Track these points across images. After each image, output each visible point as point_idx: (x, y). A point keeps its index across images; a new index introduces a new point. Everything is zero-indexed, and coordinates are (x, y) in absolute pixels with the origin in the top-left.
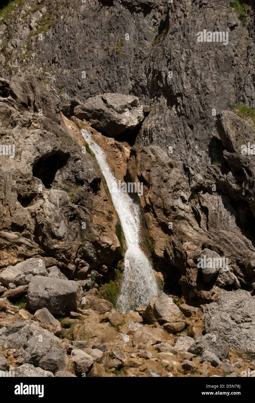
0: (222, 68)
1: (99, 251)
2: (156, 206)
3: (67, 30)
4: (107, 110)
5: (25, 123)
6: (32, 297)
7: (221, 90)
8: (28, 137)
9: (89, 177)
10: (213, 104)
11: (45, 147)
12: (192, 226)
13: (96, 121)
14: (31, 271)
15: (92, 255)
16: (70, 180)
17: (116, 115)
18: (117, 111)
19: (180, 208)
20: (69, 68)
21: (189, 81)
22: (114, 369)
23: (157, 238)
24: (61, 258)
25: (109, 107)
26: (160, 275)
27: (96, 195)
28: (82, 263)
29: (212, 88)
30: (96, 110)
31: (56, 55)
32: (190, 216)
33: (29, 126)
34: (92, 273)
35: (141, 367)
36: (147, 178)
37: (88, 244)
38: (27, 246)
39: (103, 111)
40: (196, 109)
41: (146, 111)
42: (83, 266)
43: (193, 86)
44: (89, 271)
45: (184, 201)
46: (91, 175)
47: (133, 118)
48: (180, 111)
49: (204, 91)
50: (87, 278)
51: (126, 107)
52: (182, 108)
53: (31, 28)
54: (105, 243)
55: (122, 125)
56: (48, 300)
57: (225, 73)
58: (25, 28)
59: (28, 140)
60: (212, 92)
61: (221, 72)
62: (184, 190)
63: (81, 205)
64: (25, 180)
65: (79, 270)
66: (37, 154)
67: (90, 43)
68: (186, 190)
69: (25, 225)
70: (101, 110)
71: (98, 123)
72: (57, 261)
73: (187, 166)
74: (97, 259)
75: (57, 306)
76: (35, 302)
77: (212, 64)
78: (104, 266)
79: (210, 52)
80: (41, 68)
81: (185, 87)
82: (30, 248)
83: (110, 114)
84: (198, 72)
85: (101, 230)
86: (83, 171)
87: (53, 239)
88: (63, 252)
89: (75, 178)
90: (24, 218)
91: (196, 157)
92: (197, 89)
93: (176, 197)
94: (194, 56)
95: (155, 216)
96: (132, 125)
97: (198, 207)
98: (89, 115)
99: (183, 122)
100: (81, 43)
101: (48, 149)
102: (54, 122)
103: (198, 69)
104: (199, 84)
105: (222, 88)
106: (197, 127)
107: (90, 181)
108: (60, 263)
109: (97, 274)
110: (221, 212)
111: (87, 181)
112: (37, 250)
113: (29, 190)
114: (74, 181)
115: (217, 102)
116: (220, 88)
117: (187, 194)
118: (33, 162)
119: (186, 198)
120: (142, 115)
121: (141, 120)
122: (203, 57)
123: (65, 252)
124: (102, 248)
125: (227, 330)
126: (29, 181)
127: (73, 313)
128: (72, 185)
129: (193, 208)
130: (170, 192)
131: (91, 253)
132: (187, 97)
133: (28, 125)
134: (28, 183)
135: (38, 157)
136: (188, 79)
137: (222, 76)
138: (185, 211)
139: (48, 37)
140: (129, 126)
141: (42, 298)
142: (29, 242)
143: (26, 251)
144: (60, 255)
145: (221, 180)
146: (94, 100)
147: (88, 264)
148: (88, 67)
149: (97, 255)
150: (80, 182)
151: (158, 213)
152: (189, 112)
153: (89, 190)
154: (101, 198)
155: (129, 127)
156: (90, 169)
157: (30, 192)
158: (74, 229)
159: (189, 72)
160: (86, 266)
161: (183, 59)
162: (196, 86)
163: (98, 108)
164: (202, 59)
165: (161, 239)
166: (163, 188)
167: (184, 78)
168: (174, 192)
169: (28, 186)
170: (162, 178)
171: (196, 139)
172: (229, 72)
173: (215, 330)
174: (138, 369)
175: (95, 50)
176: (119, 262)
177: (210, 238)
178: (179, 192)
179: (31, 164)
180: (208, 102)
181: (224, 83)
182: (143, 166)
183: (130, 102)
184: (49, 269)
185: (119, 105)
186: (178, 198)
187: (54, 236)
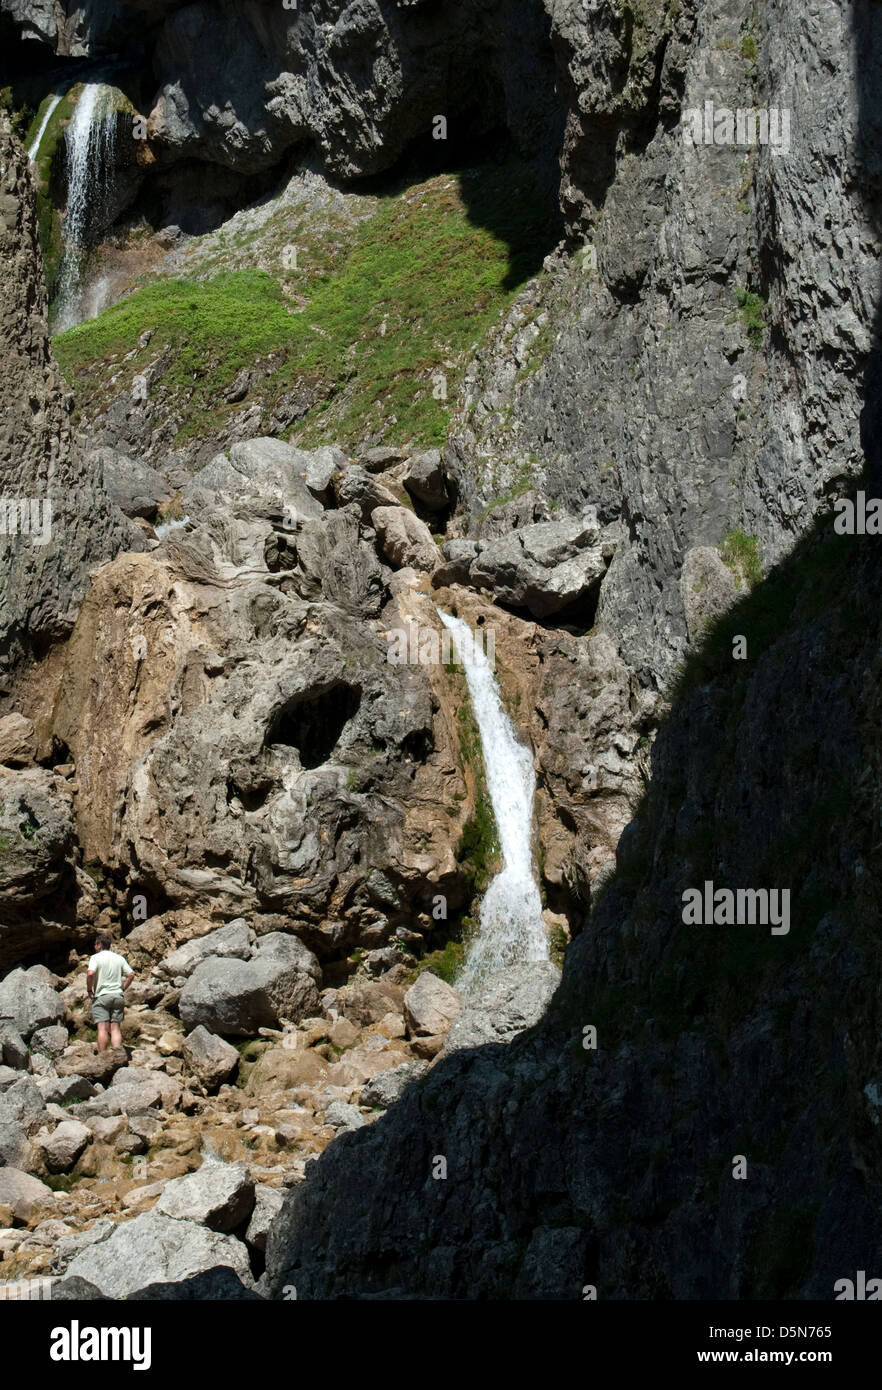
0: (716, 449)
1: (401, 887)
2: (551, 774)
3: (562, 366)
4: (521, 564)
5: (289, 627)
6: (184, 1004)
7: (711, 499)
8: (281, 660)
9: (397, 731)
10: (695, 532)
11: (293, 682)
13: (503, 589)
14: (213, 948)
15: (389, 896)
16: (362, 740)
17: (537, 573)
18: (541, 563)
19: (610, 772)
20: (569, 451)
21: (654, 485)
22: (125, 1155)
23: (551, 844)
24: (298, 913)
25: (528, 555)
26: (562, 920)
27: (424, 763)
28: (369, 916)
29: (692, 497)
30: (501, 566)
31: (548, 423)
32: (634, 787)
33: (301, 633)
34: (398, 932)
35: (181, 1147)
36: (546, 715)
37: (375, 876)
38: (231, 894)
39: (515, 567)
40: (667, 546)
41: (607, 554)
42: (371, 920)
43: (660, 497)
44: (390, 930)
45: (622, 754)
46: (402, 725)
47: (576, 575)
48: (641, 554)
49: (679, 504)
50: (387, 943)
51: (564, 550)
52: (644, 545)
53: (518, 365)
54: (412, 869)
55: (551, 593)
56: (211, 1009)
57: (722, 459)
58: (508, 365)
59: (277, 667)
60: (693, 505)
61: (713, 458)
62: (624, 730)
63: (378, 791)
64: (248, 755)
65: (362, 929)
66: (278, 698)
67: (601, 390)
68: (629, 730)
69: (228, 852)
70: (509, 565)
71: (509, 593)
72: (287, 921)
73: (653, 673)
74: (401, 904)
75: (231, 1019)
76: (188, 1014)
77: (696, 444)
78: (421, 915)
79: (693, 416)
80: (527, 455)
81: (646, 500)
82: (239, 899)
83: (525, 572)
84: (670, 464)
85: (423, 840)
86: (384, 719)
87: (276, 875)
88: (301, 900)
89: (371, 735)
90: (227, 839)
91: (667, 651)
92: (668, 501)
93: (602, 748)
94: (662, 429)
95: (552, 796)
96: (572, 589)
97: (647, 764)
98: (491, 578)
99: (647, 577)
100: (586, 392)
101: (298, 686)
102: (351, 618)
103: (671, 457)
104: (672, 489)
105: (714, 494)
106: (669, 585)
107: (399, 739)
108: (296, 924)
109: (406, 934)
111: (392, 739)
112: (251, 901)
113: (255, 776)
114: (369, 741)
115: (704, 526)
116: (710, 495)
117: (629, 738)
118: (266, 716)
119: (627, 746)
120: (598, 565)
121: (599, 574)
122: (679, 430)
123: (306, 899)
124: (405, 881)
126: (253, 758)
127: (262, 1031)
128: (365, 751)
129: (640, 767)
130: (586, 740)
131: (386, 893)
132: (649, 521)
133: (296, 632)
134: (252, 761)
135: (279, 703)
136: (652, 481)
137: (716, 467)
138: (622, 775)
139: (539, 384)
140: (565, 592)
141: (200, 1006)
142: (238, 885)
143: (231, 905)
144: (296, 908)
146: (503, 544)
147: (383, 916)
148: (597, 445)
149: (398, 894)
150: (379, 744)
151: (557, 787)
152: (655, 553)
153: (398, 759)
154: (437, 769)
156: (402, 714)
157: (260, 780)
158: (350, 847)
159: (653, 466)
160: (379, 919)
161: (644, 437)
162: (666, 495)
163: (503, 562)
164: (677, 433)
165: (560, 843)
166: (574, 731)
167: (645, 481)
168: (597, 736)
169: (253, 768)
170: (576, 710)
171: (667, 613)
172: (729, 457)
174: (174, 1151)
175: (609, 406)
176: (474, 902)
178: (610, 736)
179: (263, 719)
180: (686, 529)
181: (718, 482)
182: (552, 685)
183: (572, 539)
185: (546, 550)
186: (607, 750)
187: (277, 870)
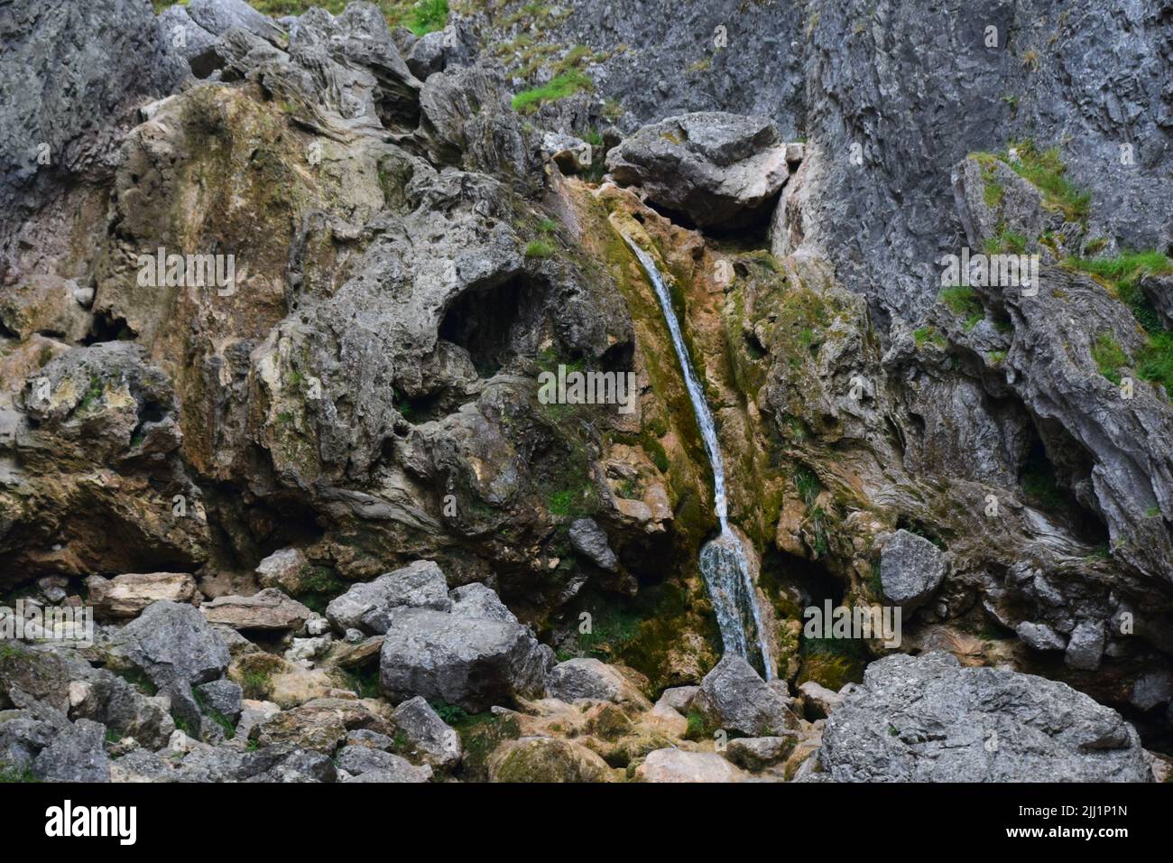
4: (686, 157)
6: (390, 666)
8: (441, 237)
10: (954, 136)
11: (476, 264)
12: (883, 468)
13: (658, 187)
14: (403, 597)
15: (595, 549)
17: (710, 171)
18: (712, 159)
21: (894, 75)
25: (694, 149)
29: (952, 94)
30: (659, 158)
32: (879, 441)
36: (763, 342)
37: (581, 522)
39: (678, 160)
40: (912, 151)
41: (793, 157)
43: (903, 89)
45: (865, 399)
47: (757, 178)
48: (870, 157)
49: (932, 100)
51: (739, 147)
52: (875, 147)
54: (629, 517)
55: (726, 198)
57: (991, 51)
59: (442, 244)
60: (953, 104)
61: (979, 48)
62: (865, 371)
64: (418, 352)
66: (455, 282)
68: (872, 372)
70: (671, 158)
71: (665, 193)
73: (884, 305)
76: (397, 679)
77: (956, 29)
81: (884, 92)
82: (417, 535)
83: (693, 167)
84: (919, 51)
86: (580, 324)
89: (562, 342)
91: (908, 279)
92: (914, 95)
93: (841, 390)
96: (753, 195)
97: (900, 415)
98: (643, 172)
99: (878, 187)
103: (919, 43)
104: (921, 82)
106: (911, 199)
107: (600, 351)
110: (957, 430)
111: (591, 350)
112: (434, 538)
113: (426, 379)
114: (559, 351)
116: (975, 93)
117: (873, 381)
118: (441, 304)
119: (871, 392)
120: (782, 169)
121: (780, 182)
122: (932, 10)
125: (877, 761)
126: (426, 355)
129: (887, 418)
130: (824, 378)
131: (591, 545)
132: (887, 118)
133: (448, 204)
134: (425, 359)
135: (456, 289)
136: (891, 69)
138: (865, 426)
140: (743, 198)
143: (405, 542)
145: (959, 342)
148: (685, 40)
152: (893, 159)
155: (743, 201)
157: (430, 384)
159: (894, 52)
161: (881, 15)
162: (911, 88)
163: (662, 153)
164: (929, 14)
165: (793, 503)
167: (883, 67)
169: (425, 368)
170: (807, 340)
171: (909, 233)
172: (1000, 49)
173: (844, 762)
177: (923, 501)
178: (849, 375)
179: (434, 308)
180: (942, 132)
183: (749, 135)
184: (459, 589)
185: (718, 143)
186: (847, 392)
